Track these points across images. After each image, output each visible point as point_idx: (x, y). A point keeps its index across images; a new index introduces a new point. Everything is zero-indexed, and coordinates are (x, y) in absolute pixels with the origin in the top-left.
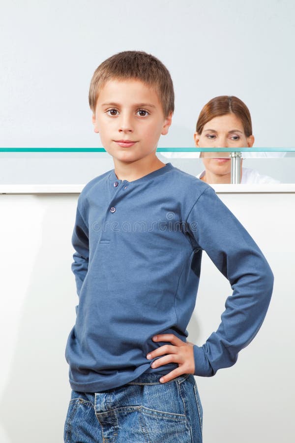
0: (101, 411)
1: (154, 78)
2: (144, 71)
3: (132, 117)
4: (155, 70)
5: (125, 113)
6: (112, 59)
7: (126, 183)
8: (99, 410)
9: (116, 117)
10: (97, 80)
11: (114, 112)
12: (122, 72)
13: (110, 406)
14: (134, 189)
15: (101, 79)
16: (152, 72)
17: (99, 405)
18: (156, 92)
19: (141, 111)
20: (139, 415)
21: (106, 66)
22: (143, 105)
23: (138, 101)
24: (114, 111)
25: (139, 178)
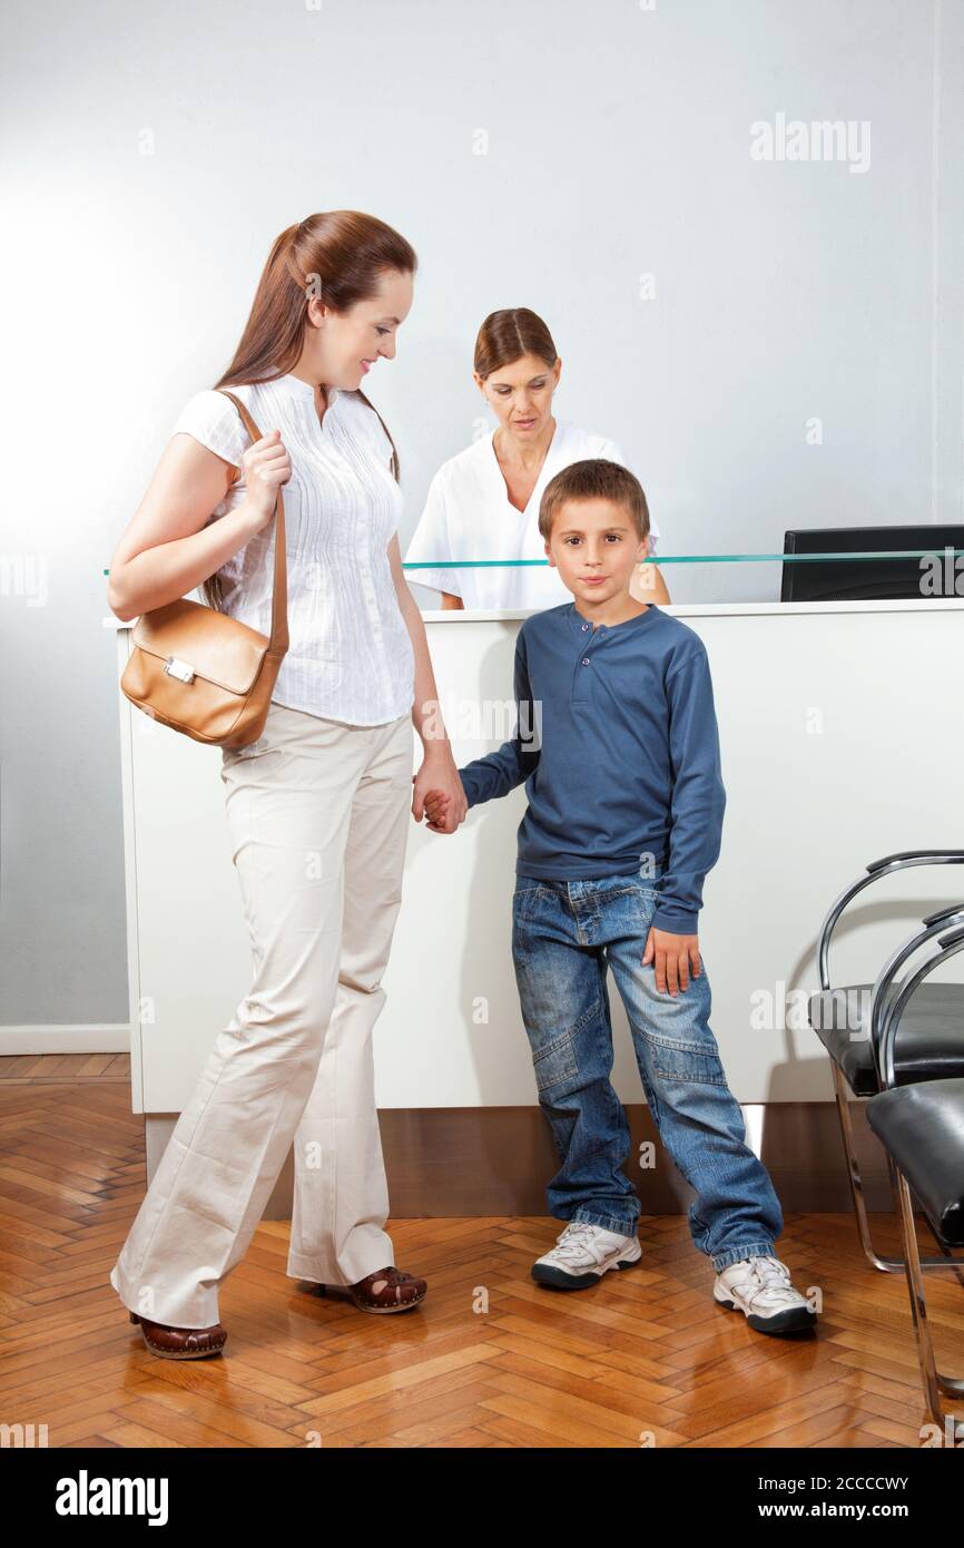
0: (579, 899)
1: (623, 493)
2: (610, 487)
3: (600, 547)
4: (622, 483)
5: (591, 541)
6: (566, 474)
7: (603, 629)
8: (576, 897)
9: (580, 548)
10: (550, 502)
11: (575, 541)
12: (582, 490)
13: (589, 892)
14: (615, 636)
15: (555, 502)
16: (620, 486)
17: (574, 892)
18: (626, 512)
19: (610, 537)
20: (635, 899)
21: (561, 485)
22: (612, 529)
23: (605, 525)
24: (576, 539)
25: (628, 619)
